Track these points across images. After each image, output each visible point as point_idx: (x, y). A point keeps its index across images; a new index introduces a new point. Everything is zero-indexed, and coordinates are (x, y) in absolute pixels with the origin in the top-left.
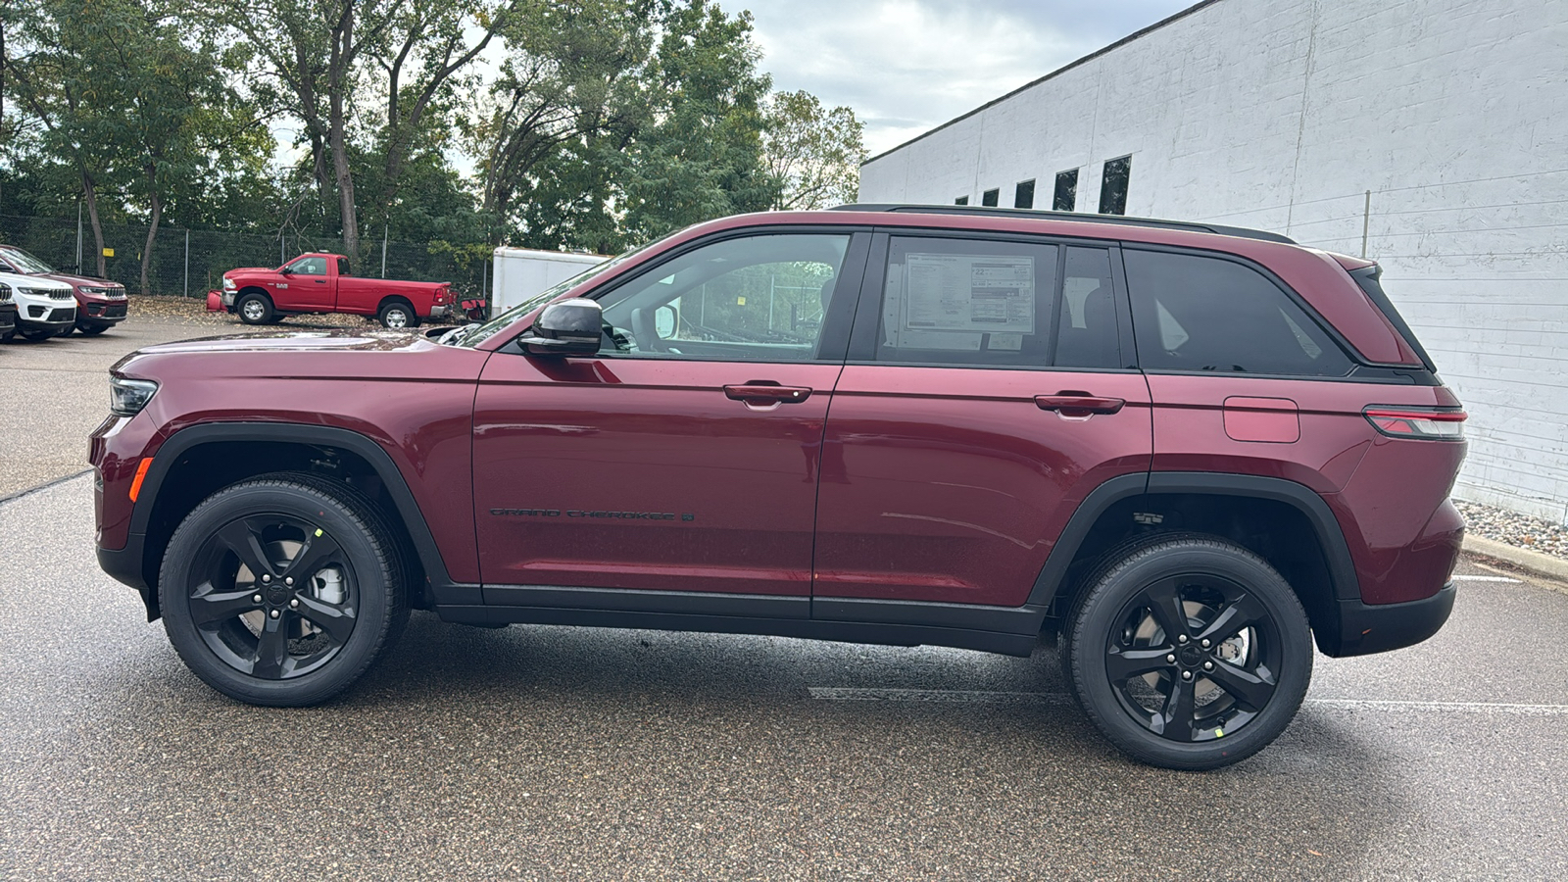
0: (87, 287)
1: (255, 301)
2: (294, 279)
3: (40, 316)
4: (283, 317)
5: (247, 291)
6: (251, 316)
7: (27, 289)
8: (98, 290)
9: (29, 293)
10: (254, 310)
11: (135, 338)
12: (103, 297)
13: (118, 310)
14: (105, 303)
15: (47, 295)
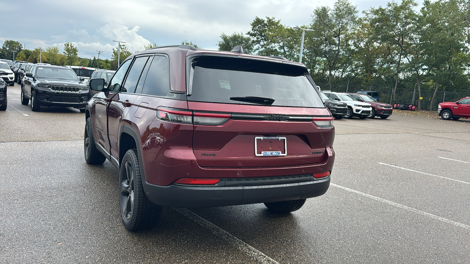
0: (379, 105)
1: (446, 112)
2: (461, 105)
3: (358, 112)
4: (459, 118)
5: (445, 109)
6: (445, 117)
7: (356, 105)
8: (383, 106)
9: (357, 106)
10: (446, 115)
11: (394, 120)
12: (383, 108)
13: (390, 112)
14: (384, 110)
15: (361, 107)
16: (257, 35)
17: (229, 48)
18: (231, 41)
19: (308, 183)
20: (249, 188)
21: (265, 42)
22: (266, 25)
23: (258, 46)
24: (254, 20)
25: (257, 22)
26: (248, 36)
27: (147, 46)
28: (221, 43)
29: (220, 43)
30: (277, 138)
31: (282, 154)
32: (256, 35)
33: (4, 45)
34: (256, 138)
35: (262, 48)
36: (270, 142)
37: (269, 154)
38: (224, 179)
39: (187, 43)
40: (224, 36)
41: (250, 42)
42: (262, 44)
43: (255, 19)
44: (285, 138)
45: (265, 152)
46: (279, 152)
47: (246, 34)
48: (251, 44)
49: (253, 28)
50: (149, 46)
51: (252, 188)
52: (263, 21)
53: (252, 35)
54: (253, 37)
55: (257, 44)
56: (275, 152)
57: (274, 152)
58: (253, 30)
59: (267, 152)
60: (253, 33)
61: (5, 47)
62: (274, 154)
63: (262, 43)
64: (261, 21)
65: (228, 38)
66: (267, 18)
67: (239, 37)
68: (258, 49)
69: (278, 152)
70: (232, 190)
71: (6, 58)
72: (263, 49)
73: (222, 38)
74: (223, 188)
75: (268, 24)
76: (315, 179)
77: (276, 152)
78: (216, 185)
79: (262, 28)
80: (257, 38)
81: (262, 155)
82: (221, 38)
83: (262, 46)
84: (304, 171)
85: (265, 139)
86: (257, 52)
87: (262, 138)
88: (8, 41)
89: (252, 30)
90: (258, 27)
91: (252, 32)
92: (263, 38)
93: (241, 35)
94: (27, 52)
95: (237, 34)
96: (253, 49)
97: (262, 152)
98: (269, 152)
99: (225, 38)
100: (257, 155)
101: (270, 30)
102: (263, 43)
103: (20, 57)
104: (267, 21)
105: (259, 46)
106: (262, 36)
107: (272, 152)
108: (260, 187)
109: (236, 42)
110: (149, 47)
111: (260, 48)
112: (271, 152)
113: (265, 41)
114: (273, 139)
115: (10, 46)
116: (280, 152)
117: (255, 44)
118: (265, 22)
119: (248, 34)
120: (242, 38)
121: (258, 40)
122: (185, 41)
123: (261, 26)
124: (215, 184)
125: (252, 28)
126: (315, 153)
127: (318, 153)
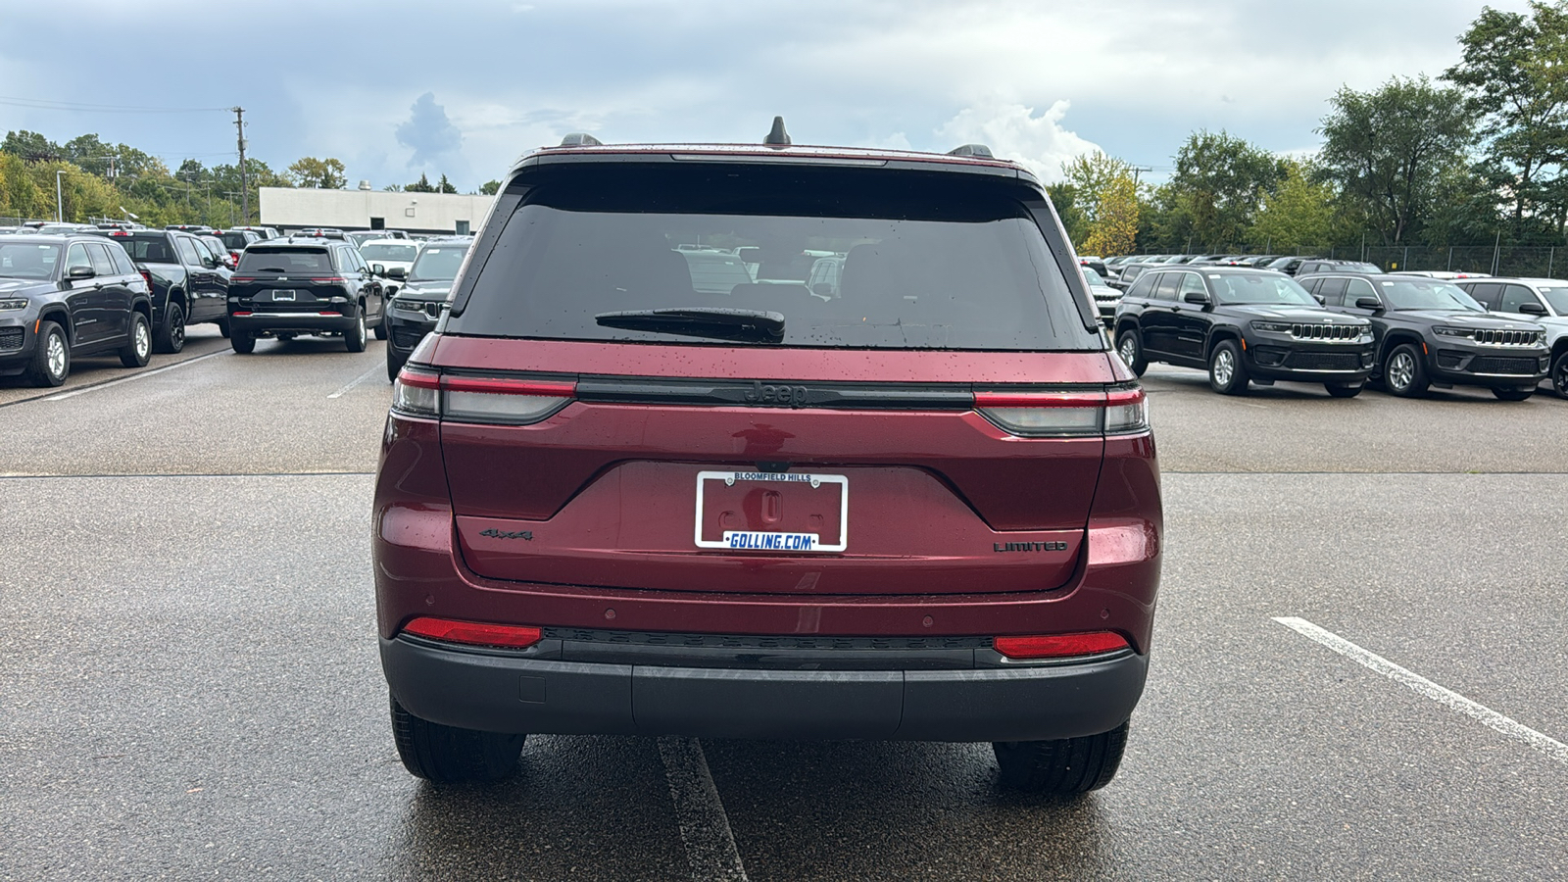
16: (1489, 79)
17: (1367, 140)
18: (1374, 110)
19: (960, 675)
20: (658, 675)
21: (1525, 102)
22: (1531, 33)
23: (1491, 120)
24: (1475, 23)
25: (1487, 29)
26: (1450, 85)
27: (1072, 165)
28: (1334, 122)
29: (1330, 124)
30: (802, 477)
31: (820, 543)
32: (1484, 80)
34: (702, 476)
35: (1511, 124)
37: (759, 543)
38: (560, 632)
39: (1209, 136)
40: (1345, 95)
41: (1458, 106)
42: (1510, 111)
43: (1480, 18)
44: (843, 480)
45: (740, 533)
46: (807, 535)
47: (1437, 79)
48: (1463, 116)
49: (1471, 52)
50: (1077, 163)
51: (671, 676)
52: (1517, 21)
53: (1464, 79)
54: (1472, 85)
55: (1487, 114)
56: (788, 537)
57: (784, 535)
58: (1468, 59)
59: (748, 533)
60: (1470, 69)
62: (783, 544)
63: (1509, 106)
64: (1508, 22)
65: (1364, 102)
66: (1535, 7)
67: (1410, 92)
68: (1493, 132)
69: (802, 535)
70: (586, 675)
72: (1516, 127)
73: (1340, 105)
74: (550, 666)
75: (1538, 31)
76: (1004, 660)
77: (794, 535)
78: (530, 650)
79: (1512, 46)
80: (1489, 89)
81: (726, 545)
82: (1336, 106)
83: (1512, 119)
85: (742, 481)
86: (1488, 142)
87: (729, 477)
89: (1463, 59)
90: (1491, 45)
91: (1464, 67)
92: (1516, 86)
93: (1418, 85)
95: (1403, 82)
96: (1472, 131)
97: (728, 534)
98: (761, 534)
99: (1351, 104)
100: (699, 542)
101: (1545, 54)
102: (1516, 106)
104: (1536, 19)
105: (1498, 118)
106: (1509, 80)
107: (775, 534)
108: (707, 674)
109: (1399, 114)
110: (1078, 167)
111: (1504, 128)
112: (766, 534)
113: (1528, 96)
114: (782, 483)
116: (815, 537)
117: (1481, 111)
118: (1523, 24)
119: (1448, 78)
120: (1425, 96)
121: (1494, 95)
122: (1200, 132)
123: (1506, 41)
124: (525, 648)
125: (1466, 53)
126: (1010, 548)
127: (1027, 548)
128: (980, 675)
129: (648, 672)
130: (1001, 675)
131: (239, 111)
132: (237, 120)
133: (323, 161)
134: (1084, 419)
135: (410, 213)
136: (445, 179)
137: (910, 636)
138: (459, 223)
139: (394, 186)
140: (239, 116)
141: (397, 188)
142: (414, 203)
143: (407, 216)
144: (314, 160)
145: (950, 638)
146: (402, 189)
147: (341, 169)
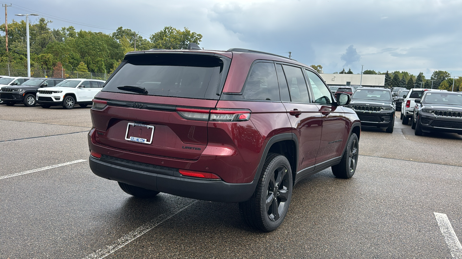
19: (169, 177)
30: (146, 126)
31: (146, 141)
33: (433, 75)
34: (129, 124)
36: (140, 129)
37: (136, 140)
44: (153, 127)
46: (144, 139)
56: (141, 139)
57: (140, 139)
59: (134, 137)
61: (434, 77)
62: (139, 141)
69: (143, 139)
71: (429, 88)
76: (181, 175)
77: (142, 139)
81: (130, 140)
84: (163, 163)
85: (135, 125)
87: (133, 124)
88: (436, 71)
94: (451, 81)
97: (131, 137)
98: (136, 138)
100: (126, 139)
103: (443, 86)
107: (139, 138)
112: (137, 138)
114: (142, 126)
115: (438, 76)
126: (186, 148)
127: (190, 148)
128: (173, 178)
129: (113, 166)
130: (179, 179)
131: (290, 53)
132: (289, 55)
133: (317, 66)
134: (205, 116)
135: (333, 80)
136: (350, 70)
137: (161, 166)
138: (347, 82)
139: (336, 72)
140: (290, 54)
141: (337, 73)
142: (335, 77)
143: (332, 81)
144: (314, 66)
145: (170, 168)
146: (338, 73)
147: (321, 68)
